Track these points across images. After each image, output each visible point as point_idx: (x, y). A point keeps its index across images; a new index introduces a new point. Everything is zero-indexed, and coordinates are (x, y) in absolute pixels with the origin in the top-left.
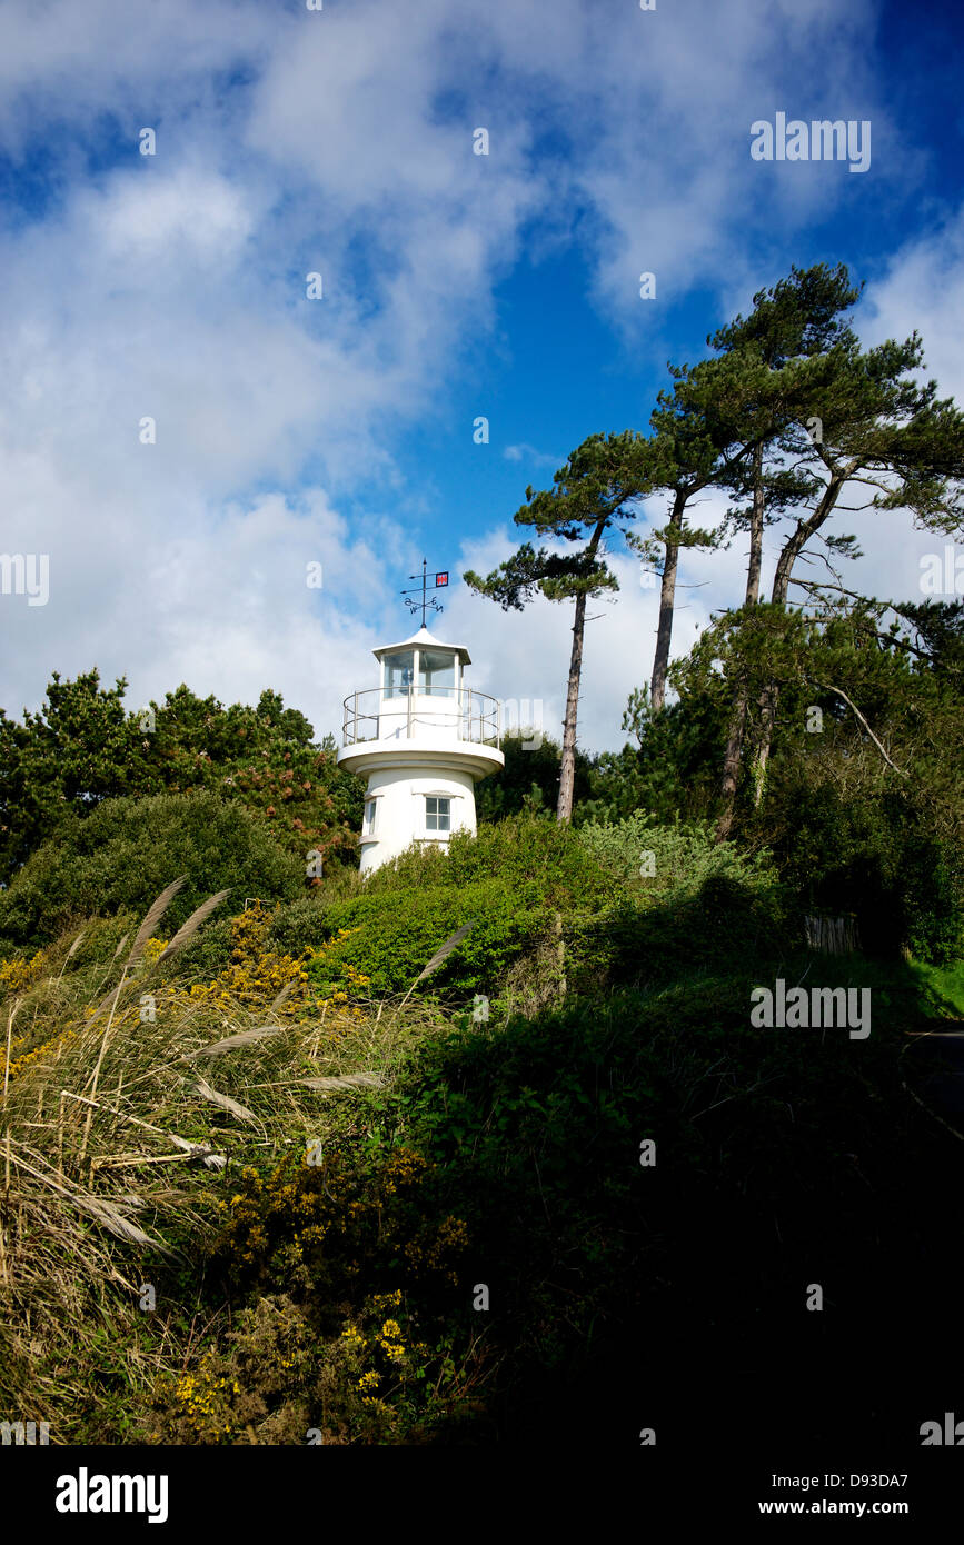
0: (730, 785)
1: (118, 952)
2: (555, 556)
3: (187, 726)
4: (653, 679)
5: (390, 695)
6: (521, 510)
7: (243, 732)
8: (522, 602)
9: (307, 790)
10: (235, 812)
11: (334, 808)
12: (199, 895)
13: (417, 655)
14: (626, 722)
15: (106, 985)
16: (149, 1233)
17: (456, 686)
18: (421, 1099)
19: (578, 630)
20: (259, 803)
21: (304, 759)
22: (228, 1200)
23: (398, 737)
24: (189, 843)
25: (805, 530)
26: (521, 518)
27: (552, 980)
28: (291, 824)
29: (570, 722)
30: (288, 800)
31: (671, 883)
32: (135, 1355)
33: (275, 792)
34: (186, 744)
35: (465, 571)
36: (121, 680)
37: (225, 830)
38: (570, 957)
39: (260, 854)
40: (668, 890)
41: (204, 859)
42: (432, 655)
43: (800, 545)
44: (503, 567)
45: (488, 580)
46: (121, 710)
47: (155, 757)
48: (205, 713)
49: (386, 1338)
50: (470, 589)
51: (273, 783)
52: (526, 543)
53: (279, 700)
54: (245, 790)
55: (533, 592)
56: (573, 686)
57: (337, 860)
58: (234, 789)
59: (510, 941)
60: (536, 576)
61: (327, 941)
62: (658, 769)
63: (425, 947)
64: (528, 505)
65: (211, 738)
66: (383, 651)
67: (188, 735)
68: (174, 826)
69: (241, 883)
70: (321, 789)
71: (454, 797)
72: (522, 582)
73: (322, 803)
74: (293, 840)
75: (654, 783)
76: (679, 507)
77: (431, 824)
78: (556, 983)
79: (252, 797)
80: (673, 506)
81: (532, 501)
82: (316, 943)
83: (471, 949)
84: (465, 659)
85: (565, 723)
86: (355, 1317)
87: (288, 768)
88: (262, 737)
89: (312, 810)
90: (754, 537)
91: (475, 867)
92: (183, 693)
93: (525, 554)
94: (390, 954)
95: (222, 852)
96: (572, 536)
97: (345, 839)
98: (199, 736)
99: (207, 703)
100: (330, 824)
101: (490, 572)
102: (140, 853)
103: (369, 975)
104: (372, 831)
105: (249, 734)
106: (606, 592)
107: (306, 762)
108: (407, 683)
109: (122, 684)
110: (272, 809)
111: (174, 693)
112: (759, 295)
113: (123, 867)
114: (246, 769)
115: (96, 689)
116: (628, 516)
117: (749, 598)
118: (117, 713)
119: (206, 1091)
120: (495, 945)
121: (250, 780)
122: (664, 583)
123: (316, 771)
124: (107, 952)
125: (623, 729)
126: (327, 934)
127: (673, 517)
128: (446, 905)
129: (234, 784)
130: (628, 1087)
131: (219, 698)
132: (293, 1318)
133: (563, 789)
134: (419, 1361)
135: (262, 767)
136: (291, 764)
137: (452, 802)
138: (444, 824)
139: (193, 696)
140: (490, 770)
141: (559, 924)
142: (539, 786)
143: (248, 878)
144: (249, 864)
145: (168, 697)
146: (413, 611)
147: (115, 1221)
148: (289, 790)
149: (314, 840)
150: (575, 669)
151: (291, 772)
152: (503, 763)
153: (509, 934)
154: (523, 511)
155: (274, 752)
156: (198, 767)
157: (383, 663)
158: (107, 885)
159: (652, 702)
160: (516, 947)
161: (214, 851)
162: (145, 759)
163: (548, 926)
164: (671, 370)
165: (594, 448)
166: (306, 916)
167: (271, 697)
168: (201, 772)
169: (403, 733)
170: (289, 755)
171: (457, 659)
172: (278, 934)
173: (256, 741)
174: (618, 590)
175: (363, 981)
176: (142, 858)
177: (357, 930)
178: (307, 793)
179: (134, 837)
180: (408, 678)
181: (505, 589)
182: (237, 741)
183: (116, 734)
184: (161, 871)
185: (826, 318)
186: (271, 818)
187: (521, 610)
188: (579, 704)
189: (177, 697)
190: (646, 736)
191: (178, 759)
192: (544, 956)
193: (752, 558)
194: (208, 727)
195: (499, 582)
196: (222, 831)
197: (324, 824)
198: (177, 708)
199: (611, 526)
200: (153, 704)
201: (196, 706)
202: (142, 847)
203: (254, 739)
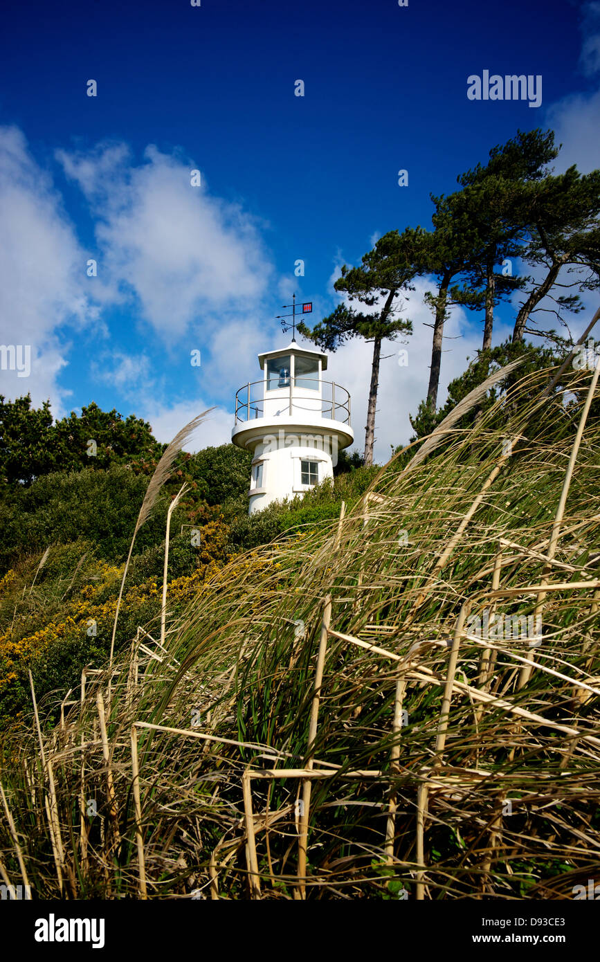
2: (361, 314)
3: (96, 430)
4: (428, 398)
5: (269, 388)
7: (135, 436)
8: (336, 346)
9: (179, 476)
13: (293, 358)
15: (71, 591)
19: (376, 366)
24: (108, 503)
25: (536, 297)
26: (339, 286)
29: (371, 427)
34: (97, 441)
36: (46, 402)
41: (119, 514)
42: (303, 358)
43: (532, 307)
44: (325, 321)
45: (314, 329)
46: (51, 419)
47: (77, 448)
48: (110, 421)
52: (341, 304)
54: (138, 473)
55: (344, 339)
56: (372, 403)
58: (130, 472)
60: (346, 329)
64: (344, 278)
65: (115, 438)
66: (265, 356)
67: (98, 435)
68: (98, 490)
71: (321, 461)
72: (338, 332)
76: (445, 283)
77: (304, 480)
80: (441, 282)
81: (346, 276)
84: (324, 363)
85: (367, 429)
88: (147, 440)
90: (488, 310)
92: (94, 407)
93: (341, 311)
96: (370, 302)
98: (106, 436)
99: (111, 414)
100: (196, 500)
101: (317, 323)
102: (72, 509)
104: (259, 485)
105: (138, 439)
109: (47, 405)
111: (88, 408)
112: (494, 149)
113: (60, 519)
114: (139, 460)
115: (29, 407)
116: (410, 289)
121: (141, 467)
122: (435, 334)
124: (69, 567)
127: (441, 290)
129: (131, 469)
131: (119, 411)
135: (150, 459)
137: (319, 465)
138: (314, 479)
139: (100, 410)
140: (343, 444)
143: (151, 528)
145: (84, 410)
150: (373, 392)
154: (340, 281)
155: (156, 449)
156: (107, 455)
157: (265, 366)
162: (70, 449)
164: (432, 199)
165: (394, 238)
168: (109, 459)
169: (286, 412)
171: (320, 363)
173: (144, 442)
176: (74, 512)
178: (179, 478)
179: (67, 499)
180: (285, 377)
181: (325, 336)
182: (130, 443)
183: (47, 433)
185: (536, 167)
187: (334, 352)
188: (376, 415)
189: (90, 410)
193: (486, 324)
194: (112, 430)
195: (322, 332)
196: (131, 495)
197: (191, 499)
198: (90, 418)
199: (397, 295)
200: (73, 414)
201: (103, 417)
202: (73, 505)
203: (142, 440)
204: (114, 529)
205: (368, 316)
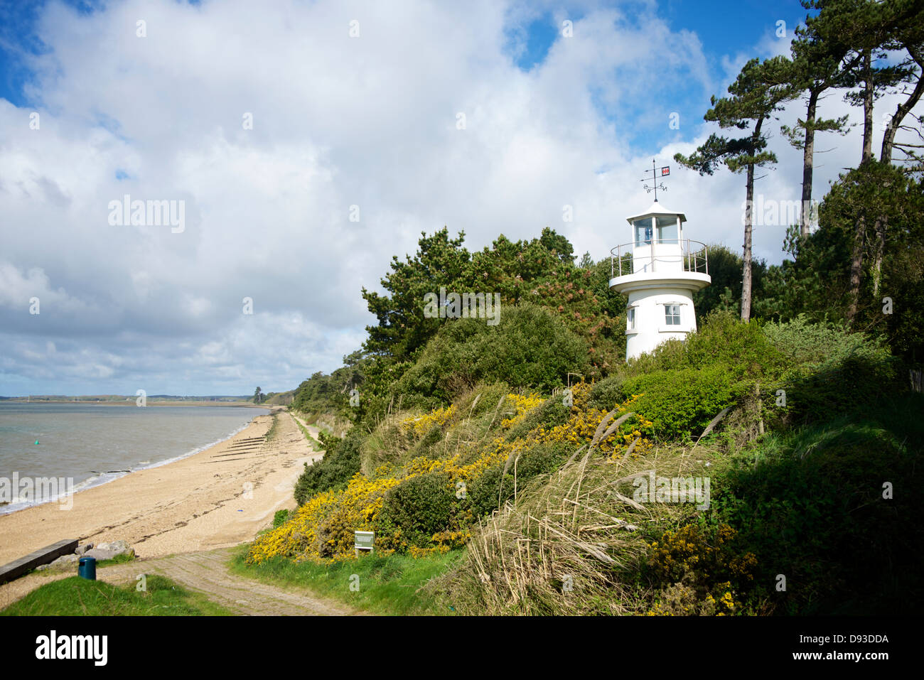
0: (855, 280)
1: (499, 406)
2: (732, 140)
3: (507, 260)
5: (638, 245)
6: (708, 113)
7: (540, 261)
8: (712, 170)
9: (581, 294)
10: (545, 314)
11: (598, 304)
12: (528, 364)
13: (654, 220)
14: (785, 246)
16: (611, 557)
17: (679, 238)
18: (723, 501)
19: (750, 185)
20: (553, 304)
21: (578, 275)
22: (651, 543)
23: (645, 271)
24: (519, 334)
25: (903, 110)
26: (709, 117)
27: (755, 421)
28: (574, 316)
29: (748, 246)
30: (570, 301)
31: (822, 359)
32: (614, 606)
33: (562, 297)
34: (508, 272)
35: (675, 153)
36: (461, 232)
37: (538, 325)
38: (765, 408)
39: (561, 338)
40: (820, 363)
41: (530, 344)
42: (663, 218)
43: (899, 121)
44: (699, 149)
45: (690, 158)
46: (467, 253)
47: (491, 282)
48: (517, 252)
49: (726, 600)
50: (678, 165)
51: (561, 291)
52: (712, 134)
53: (553, 233)
54: (544, 296)
55: (719, 163)
57: (602, 336)
58: (538, 297)
59: (732, 400)
60: (720, 153)
61: (624, 400)
62: (808, 276)
63: (683, 405)
64: (713, 108)
65: (523, 267)
66: (633, 219)
67: (508, 266)
68: (510, 324)
69: (551, 356)
70: (589, 293)
71: (682, 305)
72: (711, 158)
73: (591, 301)
74: (576, 326)
75: (806, 285)
76: (813, 100)
77: (669, 321)
78: (757, 423)
79: (549, 301)
80: (809, 101)
82: (618, 402)
83: (709, 406)
84: (683, 218)
85: (745, 247)
86: (710, 590)
87: (569, 282)
88: (551, 263)
89: (585, 306)
90: (866, 113)
91: (703, 355)
92: (502, 240)
93: (712, 141)
94: (663, 409)
95: (539, 337)
96: (742, 126)
97: (606, 322)
98: (515, 266)
99: (517, 245)
100: (597, 314)
101: (692, 153)
102: (492, 341)
103: (652, 421)
104: (633, 326)
105: (543, 261)
106: (768, 164)
107: (579, 277)
108: (649, 239)
109: (462, 235)
110: (562, 307)
111: (497, 240)
113: (483, 350)
114: (544, 284)
115: (447, 239)
116: (780, 110)
117: (864, 155)
118: (465, 256)
119: (620, 496)
120: (722, 403)
121: (547, 290)
122: (805, 152)
123: (585, 281)
124: (493, 405)
125: (783, 250)
126: (624, 397)
127: (809, 108)
128: (693, 380)
129: (538, 294)
130: (819, 498)
132: (689, 592)
133: (744, 288)
134: (738, 609)
135: (553, 282)
136: (570, 279)
137: (681, 308)
138: (677, 321)
139: (508, 241)
140: (702, 286)
141: (758, 390)
142: (729, 289)
143: (555, 353)
144: (555, 345)
145: (494, 243)
146: (649, 191)
147: (601, 555)
148: (571, 295)
149: (589, 325)
151: (571, 284)
152: (710, 281)
153: (731, 397)
154: (709, 112)
155: (559, 272)
156: (517, 286)
157: (633, 225)
158: (475, 361)
159: (802, 232)
160: (735, 403)
161: (535, 338)
162: (486, 283)
163: (751, 392)
165: (753, 70)
166: (611, 387)
167: (548, 232)
168: (518, 289)
169: (650, 268)
170: (569, 274)
171: (678, 220)
172: (597, 397)
173: (548, 266)
174: (777, 162)
175: (648, 424)
176: (493, 344)
177: (642, 395)
178: (581, 296)
180: (649, 234)
181: (702, 163)
182: (537, 266)
183: (466, 269)
184: (506, 352)
186: (561, 313)
187: (711, 175)
188: (752, 233)
189: (500, 243)
190: (798, 254)
191: (504, 281)
192: (750, 408)
193: (865, 127)
194: (520, 262)
195: (697, 159)
196: (537, 326)
197: (593, 315)
198: (500, 250)
199: (768, 117)
200: (486, 249)
201: (511, 248)
202: (493, 338)
203: (546, 264)
204: (526, 356)
205: (741, 140)
